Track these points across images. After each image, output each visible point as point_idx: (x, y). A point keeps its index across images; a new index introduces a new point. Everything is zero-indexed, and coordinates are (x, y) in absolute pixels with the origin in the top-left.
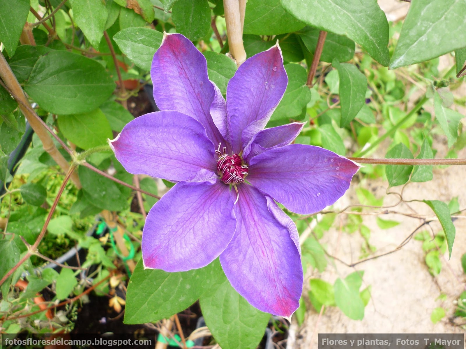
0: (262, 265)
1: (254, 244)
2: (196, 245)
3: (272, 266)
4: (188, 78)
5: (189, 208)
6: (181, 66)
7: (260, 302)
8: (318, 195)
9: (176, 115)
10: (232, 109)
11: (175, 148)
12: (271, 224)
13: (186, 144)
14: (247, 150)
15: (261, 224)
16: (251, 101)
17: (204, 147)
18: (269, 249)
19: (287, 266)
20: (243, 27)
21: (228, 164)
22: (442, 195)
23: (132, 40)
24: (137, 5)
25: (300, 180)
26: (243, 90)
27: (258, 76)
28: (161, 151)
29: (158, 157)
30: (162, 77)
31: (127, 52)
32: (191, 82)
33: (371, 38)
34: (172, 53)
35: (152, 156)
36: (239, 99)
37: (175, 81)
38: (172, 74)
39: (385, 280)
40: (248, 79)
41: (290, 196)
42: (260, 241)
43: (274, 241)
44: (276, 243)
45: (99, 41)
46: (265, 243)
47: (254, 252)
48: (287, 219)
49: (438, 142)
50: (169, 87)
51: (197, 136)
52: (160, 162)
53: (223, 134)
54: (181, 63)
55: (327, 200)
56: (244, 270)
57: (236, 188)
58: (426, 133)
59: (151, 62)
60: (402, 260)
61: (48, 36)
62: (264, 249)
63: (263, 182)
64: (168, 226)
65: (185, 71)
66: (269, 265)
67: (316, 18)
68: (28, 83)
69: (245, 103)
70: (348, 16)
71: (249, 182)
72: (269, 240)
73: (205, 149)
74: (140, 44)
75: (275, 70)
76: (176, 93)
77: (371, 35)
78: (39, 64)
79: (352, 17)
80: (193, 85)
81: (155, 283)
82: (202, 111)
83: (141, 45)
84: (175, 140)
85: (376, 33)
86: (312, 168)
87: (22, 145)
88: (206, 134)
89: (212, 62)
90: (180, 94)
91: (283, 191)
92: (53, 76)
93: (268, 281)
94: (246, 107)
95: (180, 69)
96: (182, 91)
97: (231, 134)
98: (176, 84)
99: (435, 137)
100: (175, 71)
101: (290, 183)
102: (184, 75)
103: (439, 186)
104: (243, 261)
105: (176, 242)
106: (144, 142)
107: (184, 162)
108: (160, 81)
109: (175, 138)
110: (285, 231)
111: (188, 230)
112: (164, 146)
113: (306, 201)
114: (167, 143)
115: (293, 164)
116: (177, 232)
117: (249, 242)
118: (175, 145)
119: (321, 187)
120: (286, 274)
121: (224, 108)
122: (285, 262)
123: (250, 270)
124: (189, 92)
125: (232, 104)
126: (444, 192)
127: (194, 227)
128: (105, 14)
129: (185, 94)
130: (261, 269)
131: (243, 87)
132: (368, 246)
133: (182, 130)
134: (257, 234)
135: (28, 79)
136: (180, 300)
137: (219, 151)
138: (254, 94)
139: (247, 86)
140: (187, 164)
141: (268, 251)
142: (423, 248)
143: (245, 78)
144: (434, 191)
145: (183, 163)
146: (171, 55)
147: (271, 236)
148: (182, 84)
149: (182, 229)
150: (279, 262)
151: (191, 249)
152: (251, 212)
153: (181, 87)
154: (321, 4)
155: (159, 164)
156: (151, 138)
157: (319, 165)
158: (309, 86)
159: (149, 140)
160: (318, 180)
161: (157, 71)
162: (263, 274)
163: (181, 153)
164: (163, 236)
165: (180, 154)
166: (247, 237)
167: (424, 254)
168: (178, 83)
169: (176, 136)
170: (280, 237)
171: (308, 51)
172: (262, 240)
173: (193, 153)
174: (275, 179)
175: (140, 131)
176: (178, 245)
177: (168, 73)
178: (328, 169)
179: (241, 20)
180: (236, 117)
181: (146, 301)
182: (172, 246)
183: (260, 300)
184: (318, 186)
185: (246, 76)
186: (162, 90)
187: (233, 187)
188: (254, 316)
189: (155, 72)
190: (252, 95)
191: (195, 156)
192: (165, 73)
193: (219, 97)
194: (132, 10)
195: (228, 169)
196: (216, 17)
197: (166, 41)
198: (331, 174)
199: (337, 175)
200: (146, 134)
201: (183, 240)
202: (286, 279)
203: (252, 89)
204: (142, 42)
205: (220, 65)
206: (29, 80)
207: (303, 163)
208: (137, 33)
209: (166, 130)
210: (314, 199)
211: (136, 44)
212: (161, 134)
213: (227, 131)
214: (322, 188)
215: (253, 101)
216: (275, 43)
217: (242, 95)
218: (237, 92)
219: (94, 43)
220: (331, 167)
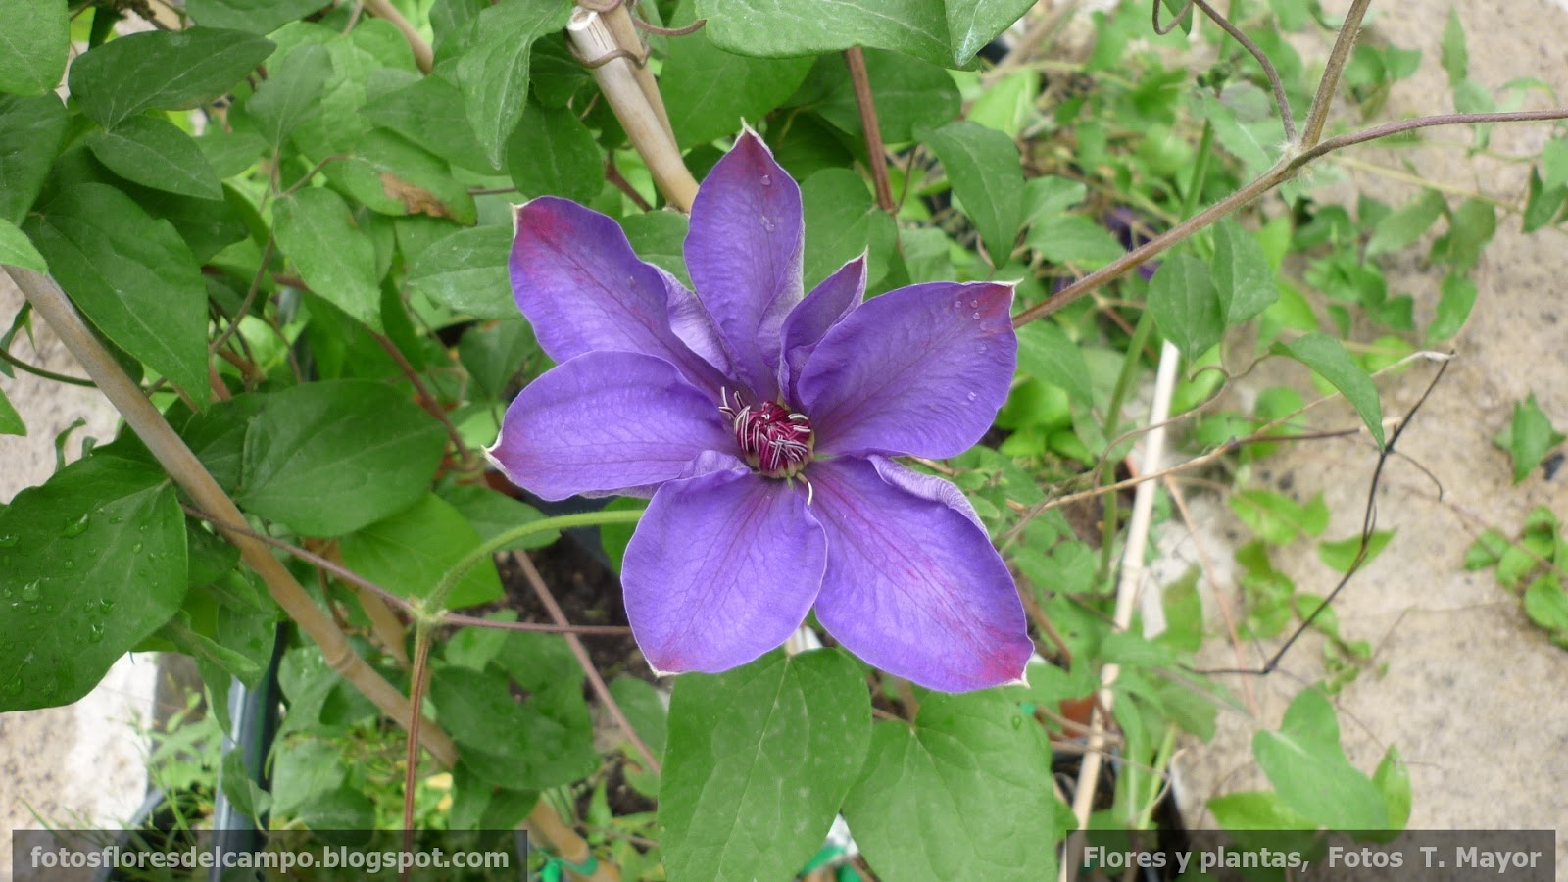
0: (919, 601)
1: (884, 565)
2: (756, 613)
3: (941, 593)
4: (599, 284)
5: (710, 547)
6: (573, 263)
7: (947, 678)
8: (971, 398)
9: (601, 360)
10: (717, 305)
11: (630, 436)
12: (905, 512)
13: (650, 421)
14: (782, 375)
15: (883, 522)
16: (750, 271)
17: (693, 416)
18: (921, 562)
19: (974, 582)
20: (673, 138)
21: (757, 425)
22: (1486, 412)
23: (449, 270)
24: (429, 199)
25: (920, 386)
26: (722, 257)
27: (741, 212)
28: (601, 450)
29: (602, 465)
30: (542, 302)
31: (449, 297)
32: (609, 288)
33: (915, 28)
34: (544, 245)
35: (587, 466)
36: (723, 279)
37: (574, 301)
38: (561, 289)
39: (1439, 724)
40: (723, 229)
41: (920, 433)
42: (895, 554)
43: (925, 542)
44: (932, 544)
45: (378, 308)
46: (908, 554)
47: (892, 581)
48: (933, 482)
49: (1405, 273)
50: (567, 318)
51: (667, 395)
52: (608, 474)
53: (720, 365)
54: (570, 257)
55: (993, 398)
56: (885, 629)
57: (801, 477)
58: (1348, 261)
59: (509, 279)
60: (1461, 645)
61: (242, 381)
62: (909, 566)
63: (854, 439)
64: (677, 593)
65: (586, 272)
66: (934, 594)
67: (790, 39)
68: (246, 491)
69: (739, 281)
70: (851, 8)
71: (824, 453)
72: (914, 543)
73: (696, 418)
74: (468, 268)
75: (768, 183)
76: (587, 324)
77: (913, 24)
78: (252, 438)
79: (861, 8)
80: (615, 293)
81: (722, 814)
82: (657, 342)
83: (471, 271)
84: (623, 418)
85: (921, 15)
86: (929, 342)
87: (261, 711)
88: (684, 380)
89: (639, 238)
90: (596, 325)
91: (901, 434)
92: (296, 454)
93: (948, 630)
94: (745, 290)
95: (574, 271)
96: (599, 316)
97: (736, 358)
98: (577, 305)
99: (1386, 262)
100: (566, 281)
101: (906, 405)
102: (587, 280)
103: (1465, 391)
104: (874, 613)
105: (708, 619)
106: (557, 441)
107: (662, 460)
108: (543, 311)
109: (621, 415)
110: (939, 510)
111: (727, 589)
112: (605, 437)
113: (955, 424)
114: (607, 429)
115: (891, 356)
116: (703, 600)
117: (871, 567)
118: (625, 428)
119: (966, 375)
120: (980, 598)
121: (699, 310)
122: (968, 575)
123: (898, 623)
124: (614, 312)
125: (714, 296)
126: (1487, 402)
127: (736, 580)
128: (366, 249)
129: (607, 320)
130: (919, 610)
131: (721, 249)
132: (1344, 649)
133: (627, 391)
134: (881, 543)
135: (240, 483)
136: (797, 832)
137: (727, 407)
138: (749, 252)
139: (726, 245)
140: (671, 463)
141: (919, 566)
142: (1503, 584)
143: (715, 227)
144: (1458, 410)
145: (660, 463)
146: (543, 249)
147: (914, 536)
148: (591, 302)
149: (711, 591)
150: (953, 578)
151: (747, 624)
152: (853, 509)
153: (591, 310)
154: (789, 9)
155: (609, 477)
156: (571, 428)
157: (938, 328)
158: (889, 211)
159: (567, 433)
160: (952, 363)
161: (528, 294)
162: (928, 619)
163: (649, 443)
164: (674, 615)
165: (646, 445)
166: (865, 560)
167: (1517, 601)
168: (582, 302)
169: (621, 410)
170: (935, 528)
171: (848, 135)
172: (898, 551)
173: (674, 437)
174: (874, 415)
175: (540, 420)
176: (715, 623)
177: (552, 289)
178: (960, 329)
179: (662, 123)
180: (733, 320)
181: (718, 867)
182: (702, 629)
183: (944, 674)
184: (960, 377)
185: (715, 224)
186: (554, 328)
187: (795, 479)
188: (1011, 834)
189: (525, 297)
190: (746, 258)
191: (682, 442)
192: (546, 291)
193: (677, 290)
194: (423, 215)
195: (763, 435)
196: (611, 156)
197: (520, 223)
198: (971, 335)
199: (983, 329)
200: (556, 421)
201: (722, 611)
202: (984, 608)
203: (740, 245)
204: (472, 262)
205: (657, 235)
206: (244, 484)
207: (908, 344)
208: (455, 249)
209: (594, 401)
210: (968, 413)
211: (461, 273)
212: (586, 413)
213: (727, 358)
214: (971, 376)
215: (755, 271)
216: (740, 127)
217: (726, 268)
218: (710, 266)
219: (367, 318)
220: (963, 319)
